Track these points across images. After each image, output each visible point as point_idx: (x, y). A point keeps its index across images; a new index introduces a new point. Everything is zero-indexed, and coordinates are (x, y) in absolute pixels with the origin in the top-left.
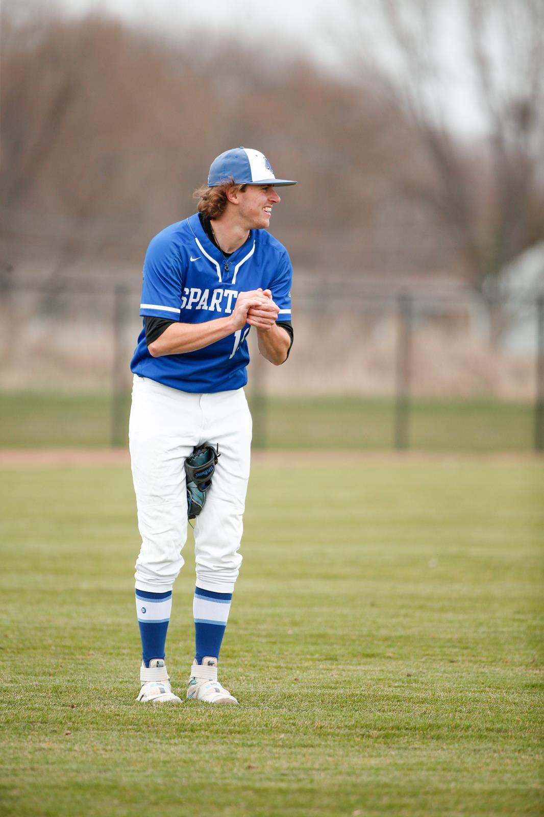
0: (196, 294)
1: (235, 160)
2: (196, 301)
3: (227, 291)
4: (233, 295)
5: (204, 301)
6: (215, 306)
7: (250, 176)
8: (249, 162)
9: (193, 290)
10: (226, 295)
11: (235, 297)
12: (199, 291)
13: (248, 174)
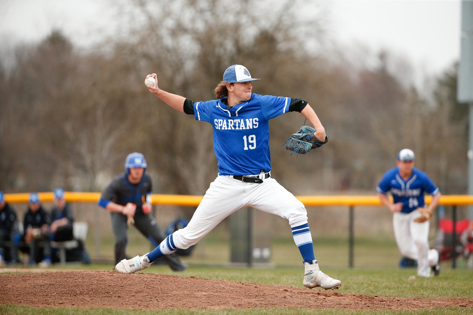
0: (220, 122)
1: (230, 71)
2: (221, 125)
3: (235, 120)
4: (238, 121)
5: (225, 125)
7: (236, 79)
8: (235, 72)
9: (219, 120)
10: (235, 122)
11: (239, 122)
12: (222, 120)
13: (235, 78)
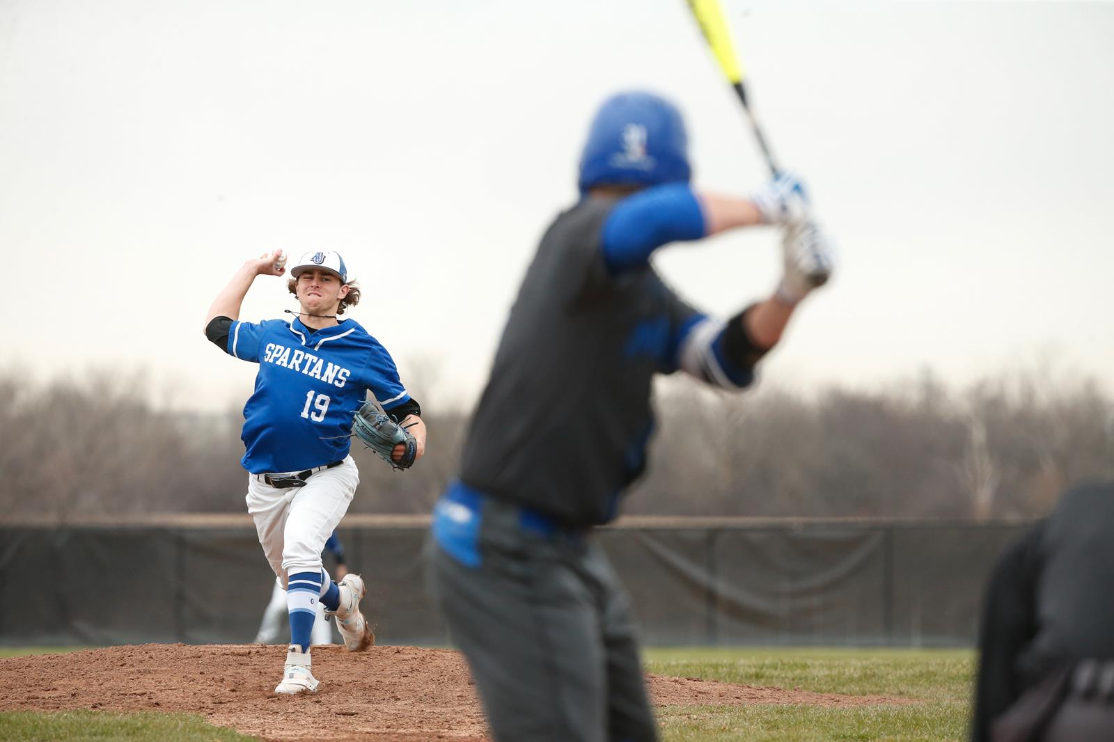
0: (279, 350)
3: (308, 355)
4: (313, 360)
5: (284, 358)
6: (294, 365)
